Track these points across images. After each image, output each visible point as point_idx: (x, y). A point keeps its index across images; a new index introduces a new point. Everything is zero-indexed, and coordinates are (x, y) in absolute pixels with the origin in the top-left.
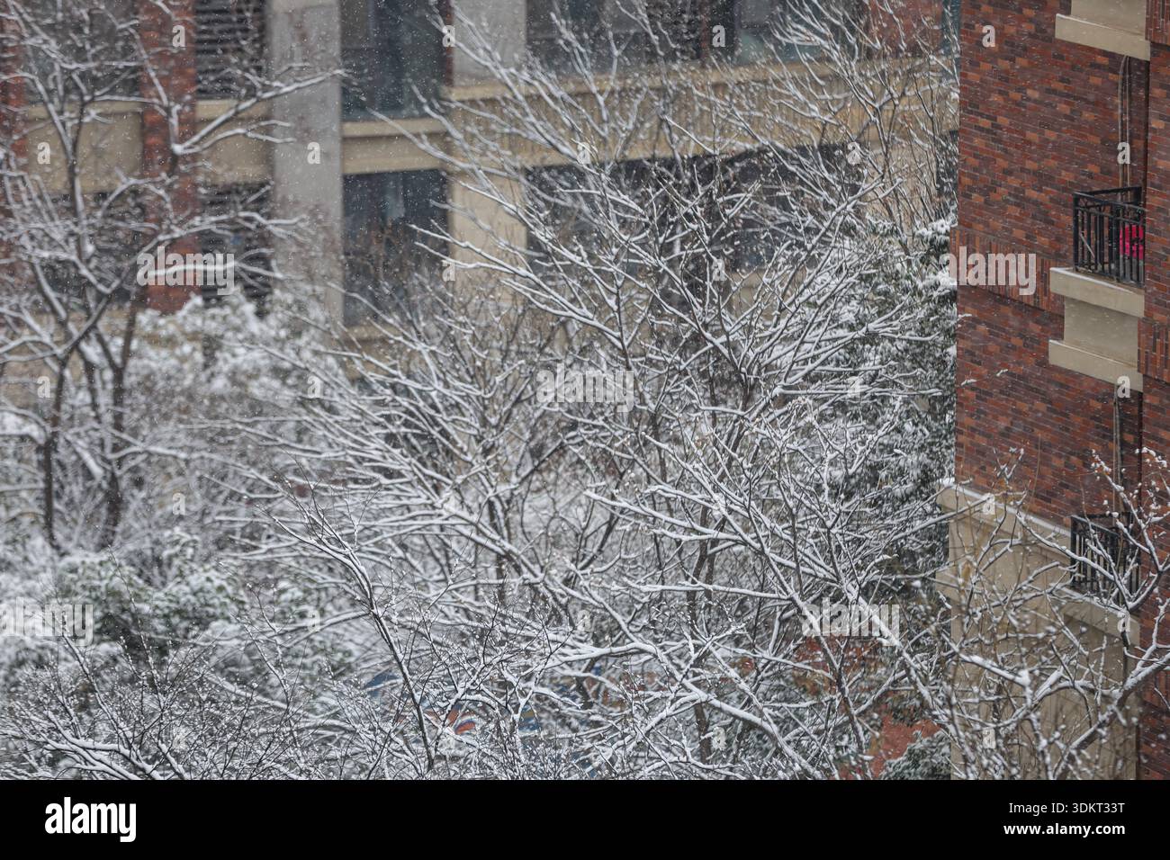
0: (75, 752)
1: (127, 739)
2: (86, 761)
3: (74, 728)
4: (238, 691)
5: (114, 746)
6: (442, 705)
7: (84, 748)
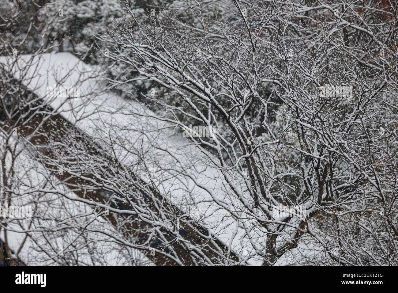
0: (133, 48)
1: (150, 43)
2: (137, 51)
3: (133, 39)
4: (187, 26)
5: (146, 46)
6: (257, 30)
7: (136, 47)
